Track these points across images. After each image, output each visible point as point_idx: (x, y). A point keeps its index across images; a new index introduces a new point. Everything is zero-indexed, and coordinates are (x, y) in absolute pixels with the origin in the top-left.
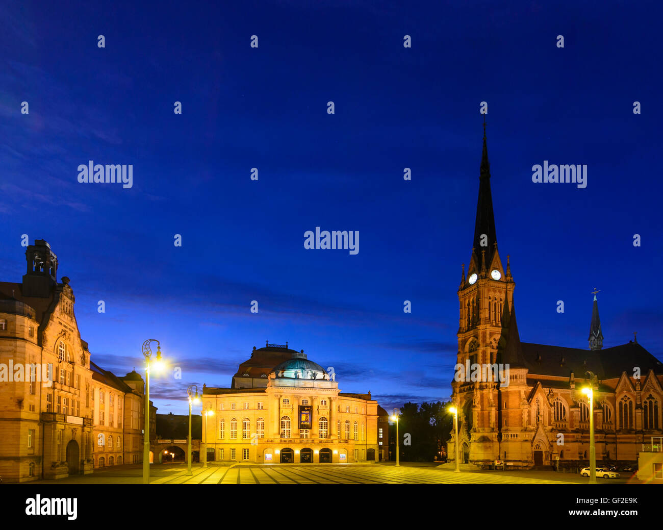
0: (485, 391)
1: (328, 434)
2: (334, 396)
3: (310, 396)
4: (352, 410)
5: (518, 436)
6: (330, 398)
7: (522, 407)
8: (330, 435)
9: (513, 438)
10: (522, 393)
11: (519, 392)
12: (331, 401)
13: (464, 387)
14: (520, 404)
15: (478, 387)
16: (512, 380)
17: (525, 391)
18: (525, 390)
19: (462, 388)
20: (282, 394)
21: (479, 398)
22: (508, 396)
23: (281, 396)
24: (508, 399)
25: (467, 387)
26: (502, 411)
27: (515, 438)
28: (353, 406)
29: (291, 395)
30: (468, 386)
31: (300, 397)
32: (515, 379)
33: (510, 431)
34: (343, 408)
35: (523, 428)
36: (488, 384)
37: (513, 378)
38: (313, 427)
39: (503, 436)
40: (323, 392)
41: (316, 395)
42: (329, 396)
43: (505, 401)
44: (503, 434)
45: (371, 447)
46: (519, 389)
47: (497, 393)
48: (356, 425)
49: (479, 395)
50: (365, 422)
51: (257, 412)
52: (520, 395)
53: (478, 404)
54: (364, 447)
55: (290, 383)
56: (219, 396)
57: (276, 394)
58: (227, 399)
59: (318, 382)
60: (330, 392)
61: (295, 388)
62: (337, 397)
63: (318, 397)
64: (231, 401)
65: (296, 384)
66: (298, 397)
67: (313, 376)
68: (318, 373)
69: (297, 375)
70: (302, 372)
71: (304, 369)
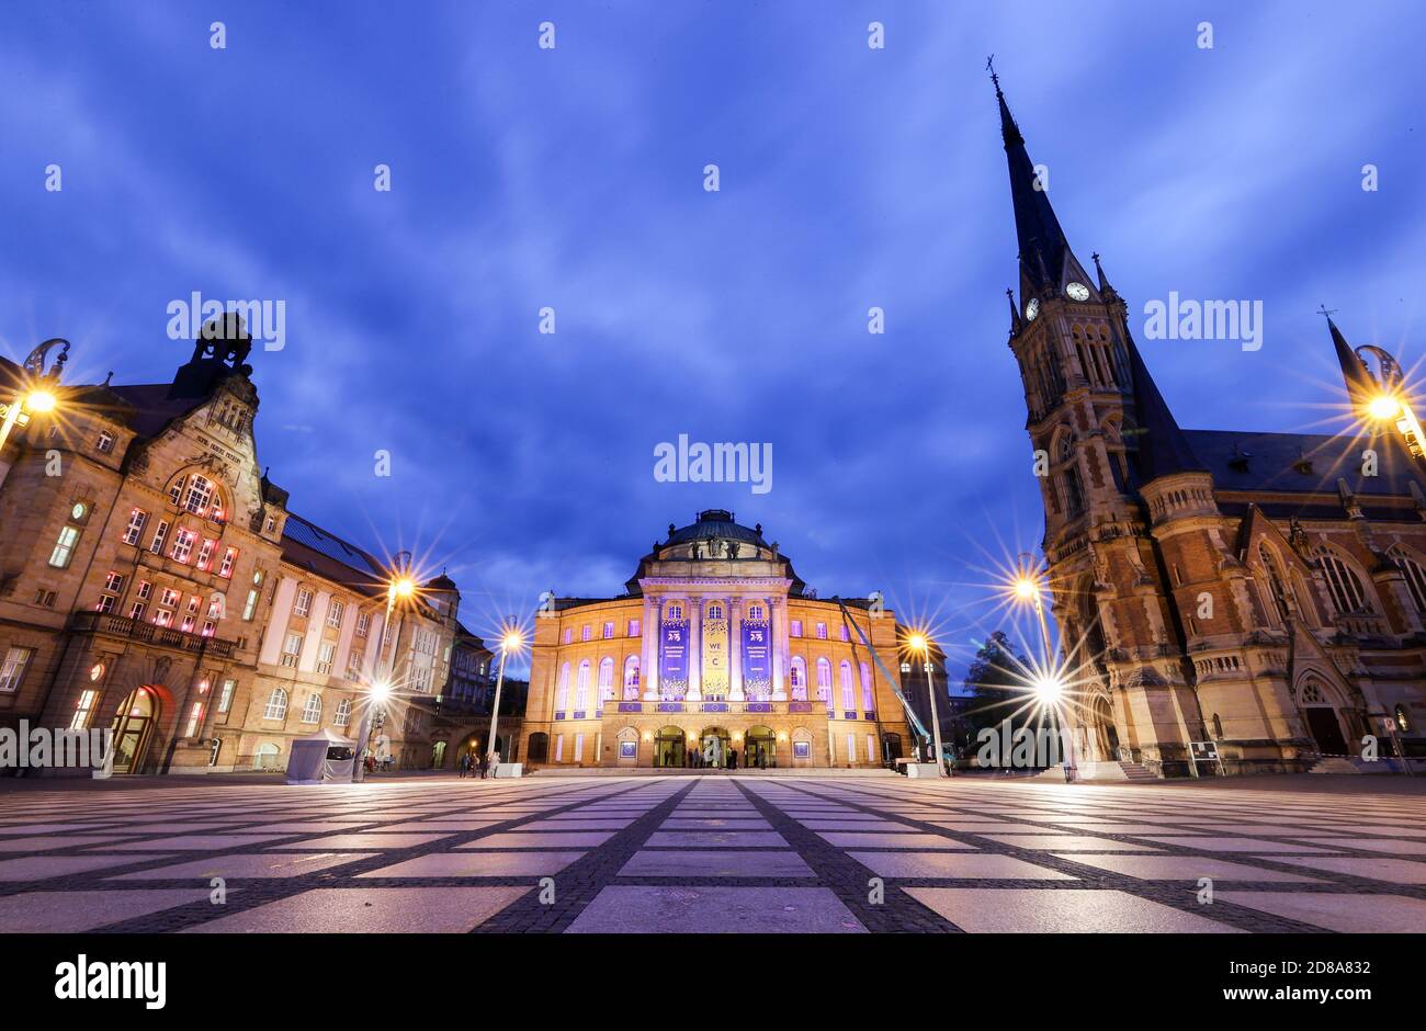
0: (1116, 546)
2: (778, 595)
3: (725, 595)
4: (834, 632)
5: (1240, 661)
6: (767, 601)
7: (1226, 576)
9: (1226, 669)
10: (1215, 535)
11: (1205, 533)
12: (771, 607)
13: (1066, 547)
14: (1216, 567)
15: (1095, 537)
16: (1176, 504)
17: (1220, 531)
18: (1221, 527)
19: (1063, 549)
20: (666, 595)
21: (1106, 566)
22: (1179, 550)
23: (664, 601)
24: (1181, 557)
25: (1073, 543)
26: (1176, 593)
27: (1233, 668)
29: (683, 595)
30: (1076, 541)
32: (1183, 503)
33: (1210, 647)
34: (811, 627)
35: (1245, 636)
36: (1119, 527)
37: (1178, 500)
39: (1197, 666)
40: (753, 586)
41: (737, 595)
42: (766, 595)
43: (1174, 565)
44: (1194, 660)
45: (890, 727)
46: (1205, 527)
47: (1150, 548)
48: (845, 669)
49: (1103, 558)
50: (870, 661)
51: (627, 643)
52: (1209, 542)
53: (1106, 581)
55: (683, 569)
56: (565, 612)
57: (653, 595)
58: (576, 617)
59: (743, 564)
60: (766, 586)
61: (692, 578)
62: (785, 596)
63: (740, 598)
64: (583, 622)
65: (695, 571)
66: (700, 600)
67: (733, 550)
68: (742, 544)
69: (699, 552)
70: (709, 544)
71: (713, 538)
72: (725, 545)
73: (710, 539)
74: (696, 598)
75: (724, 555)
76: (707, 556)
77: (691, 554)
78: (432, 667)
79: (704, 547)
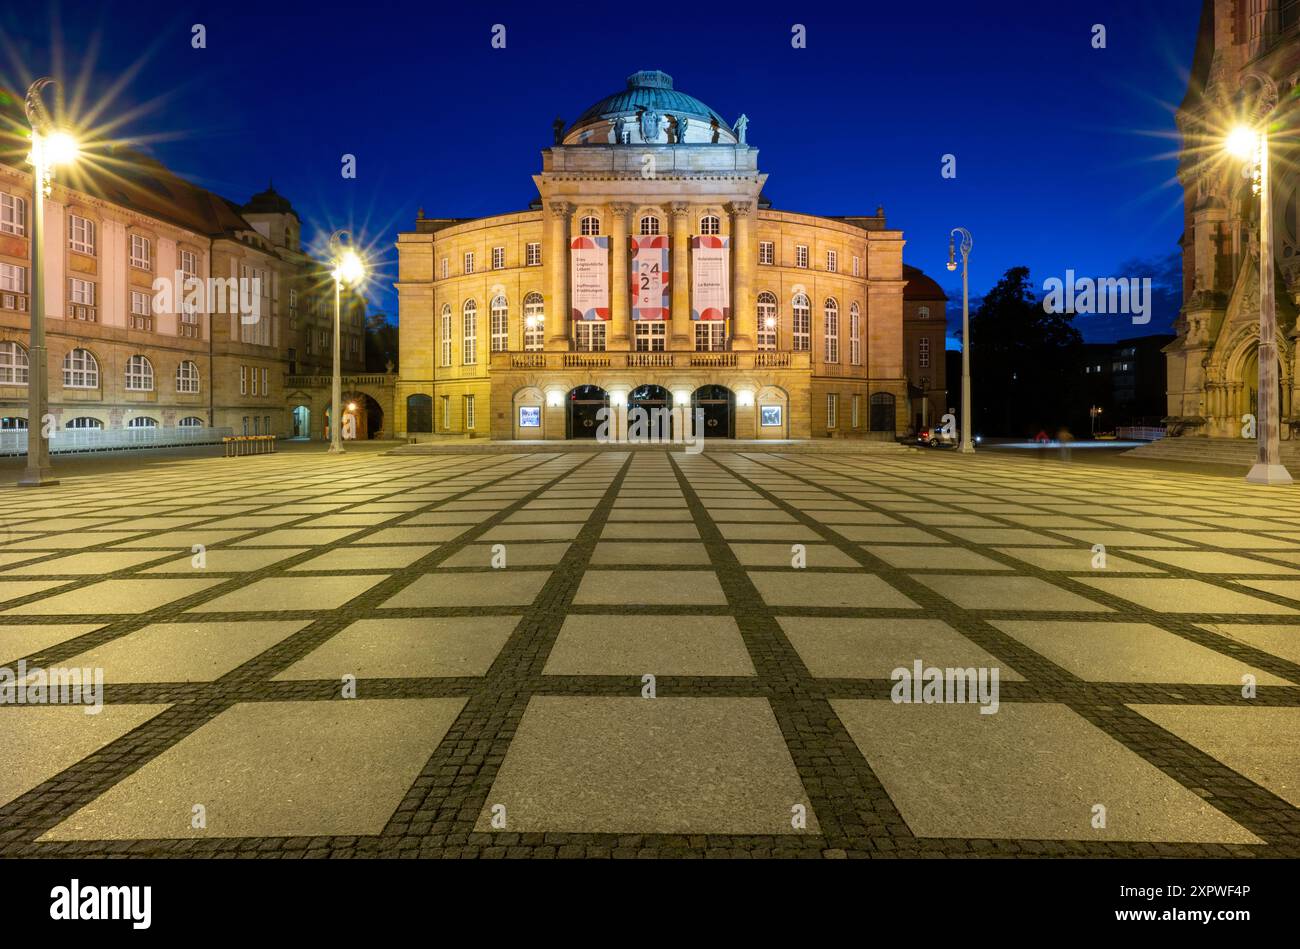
1: (727, 335)
2: (744, 198)
3: (664, 200)
4: (818, 259)
6: (728, 207)
8: (734, 337)
12: (733, 219)
20: (575, 200)
23: (572, 208)
28: (820, 245)
29: (602, 200)
31: (634, 206)
34: (787, 251)
38: (674, 313)
40: (707, 186)
41: (683, 199)
42: (727, 200)
45: (884, 387)
48: (830, 310)
50: (862, 302)
51: (526, 276)
54: (860, 386)
55: (598, 159)
56: (439, 234)
57: (554, 199)
58: (455, 241)
59: (691, 152)
60: (727, 186)
61: (614, 174)
62: (755, 202)
63: (688, 203)
64: (463, 248)
65: (619, 163)
66: (626, 207)
67: (676, 130)
68: (690, 121)
69: (625, 133)
70: (639, 120)
71: (645, 109)
72: (665, 122)
73: (641, 111)
74: (620, 204)
75: (663, 138)
76: (636, 139)
77: (611, 137)
78: (273, 315)
79: (631, 125)
